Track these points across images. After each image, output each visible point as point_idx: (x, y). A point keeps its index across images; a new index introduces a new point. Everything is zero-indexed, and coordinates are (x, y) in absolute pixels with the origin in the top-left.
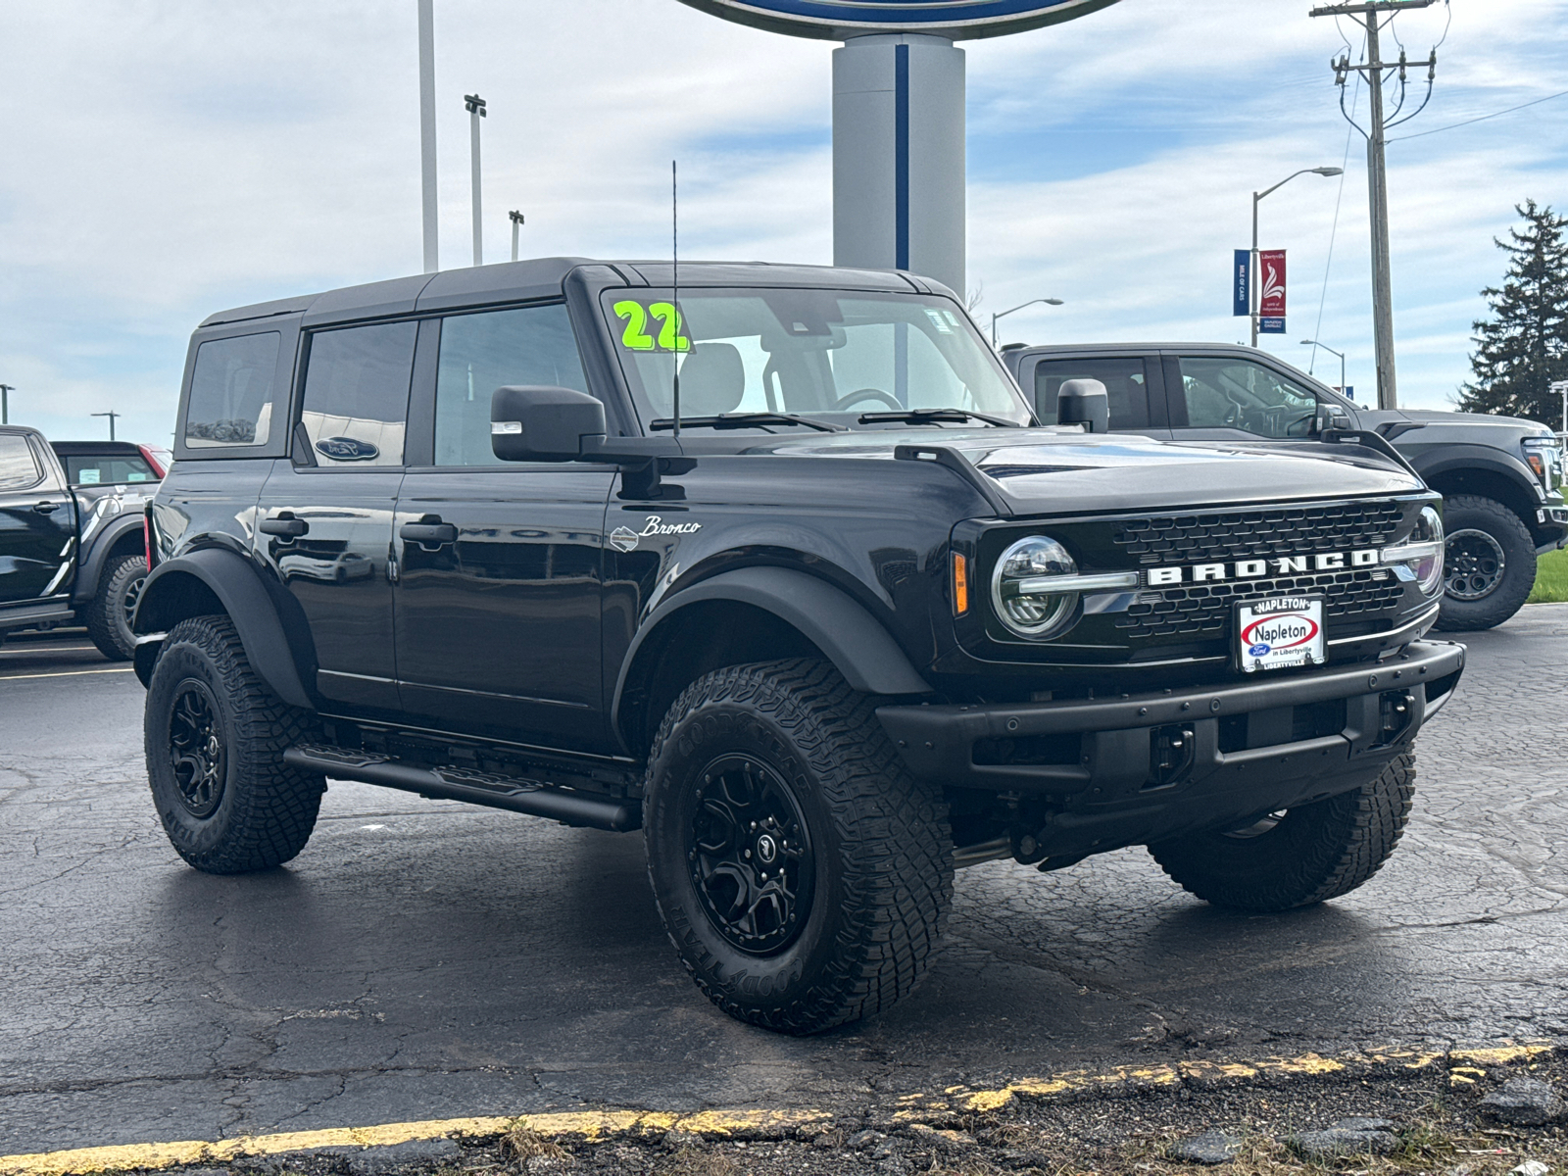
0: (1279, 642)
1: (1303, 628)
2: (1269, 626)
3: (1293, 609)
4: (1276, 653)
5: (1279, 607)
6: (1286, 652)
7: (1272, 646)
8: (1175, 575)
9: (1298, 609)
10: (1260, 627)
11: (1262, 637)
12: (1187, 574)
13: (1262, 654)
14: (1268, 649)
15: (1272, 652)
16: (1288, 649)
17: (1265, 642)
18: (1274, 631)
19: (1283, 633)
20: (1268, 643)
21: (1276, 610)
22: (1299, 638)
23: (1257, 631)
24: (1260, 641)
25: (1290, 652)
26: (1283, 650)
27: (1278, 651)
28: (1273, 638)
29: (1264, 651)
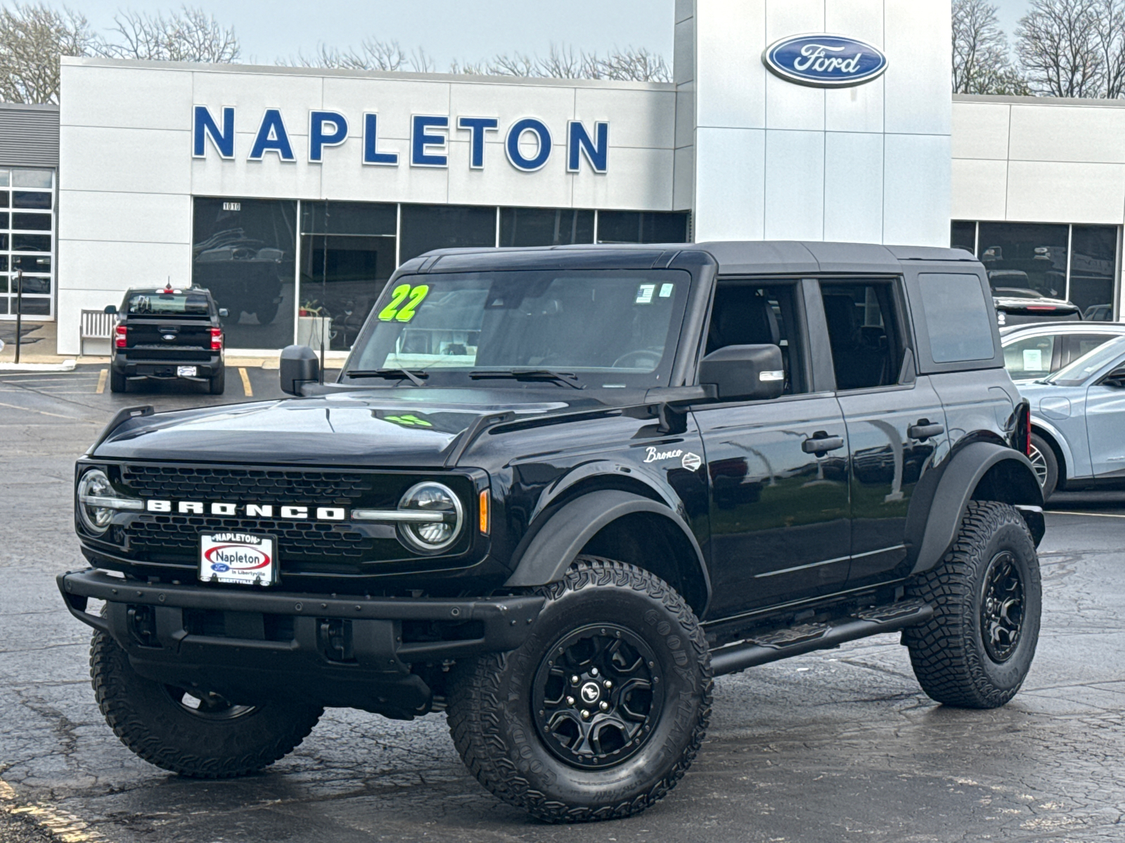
0: (236, 564)
1: (256, 558)
2: (229, 552)
3: (245, 542)
4: (235, 572)
5: (233, 539)
6: (243, 573)
7: (230, 566)
8: (166, 506)
9: (250, 543)
10: (220, 551)
11: (222, 558)
12: (175, 507)
13: (222, 571)
14: (227, 568)
15: (231, 571)
16: (245, 571)
17: (224, 562)
18: (231, 556)
19: (240, 559)
20: (228, 564)
21: (230, 541)
22: (254, 565)
23: (218, 554)
24: (220, 561)
25: (246, 573)
26: (240, 571)
27: (237, 571)
28: (231, 561)
29: (224, 569)
